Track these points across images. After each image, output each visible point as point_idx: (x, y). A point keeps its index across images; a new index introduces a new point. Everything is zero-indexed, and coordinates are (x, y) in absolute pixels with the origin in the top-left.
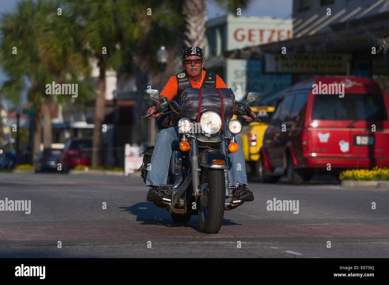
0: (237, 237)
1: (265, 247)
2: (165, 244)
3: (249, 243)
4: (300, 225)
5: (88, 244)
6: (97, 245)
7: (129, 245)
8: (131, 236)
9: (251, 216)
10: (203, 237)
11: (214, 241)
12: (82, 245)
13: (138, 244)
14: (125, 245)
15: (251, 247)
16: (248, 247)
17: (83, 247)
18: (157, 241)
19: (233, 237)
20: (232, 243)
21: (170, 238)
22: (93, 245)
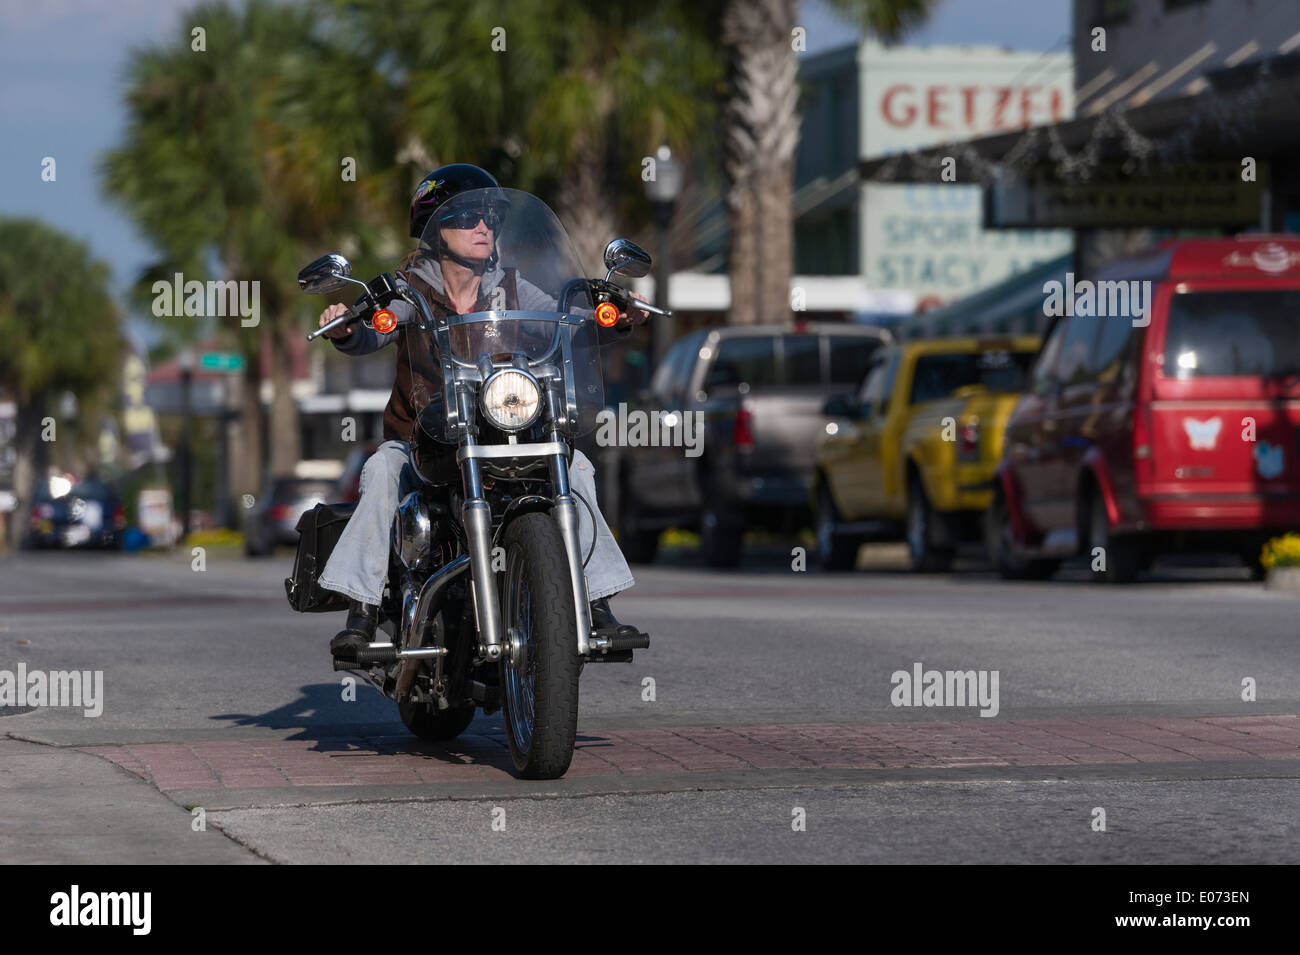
0: (1018, 764)
1: (1123, 796)
2: (799, 791)
3: (1065, 781)
4: (1207, 720)
5: (555, 794)
6: (582, 797)
7: (685, 795)
8: (683, 766)
9: (1040, 693)
10: (912, 766)
11: (954, 779)
12: (536, 799)
13: (712, 793)
14: (672, 796)
15: (1076, 797)
16: (1069, 798)
17: (539, 803)
18: (771, 782)
19: (1006, 764)
20: (1010, 786)
21: (807, 771)
22: (568, 797)
